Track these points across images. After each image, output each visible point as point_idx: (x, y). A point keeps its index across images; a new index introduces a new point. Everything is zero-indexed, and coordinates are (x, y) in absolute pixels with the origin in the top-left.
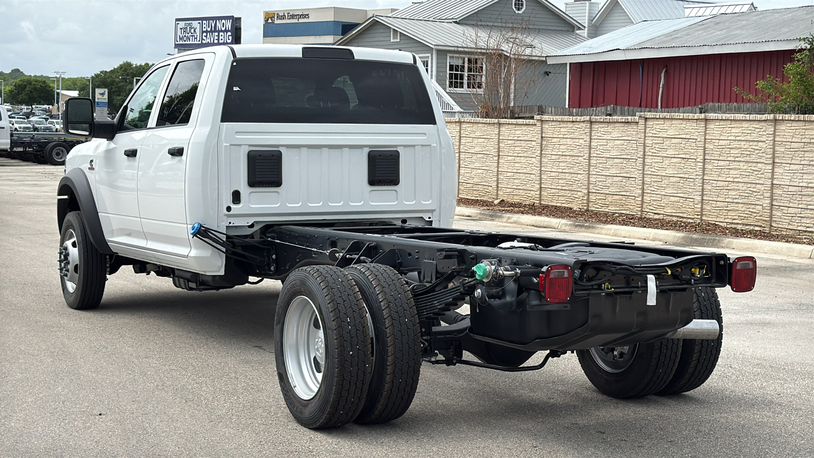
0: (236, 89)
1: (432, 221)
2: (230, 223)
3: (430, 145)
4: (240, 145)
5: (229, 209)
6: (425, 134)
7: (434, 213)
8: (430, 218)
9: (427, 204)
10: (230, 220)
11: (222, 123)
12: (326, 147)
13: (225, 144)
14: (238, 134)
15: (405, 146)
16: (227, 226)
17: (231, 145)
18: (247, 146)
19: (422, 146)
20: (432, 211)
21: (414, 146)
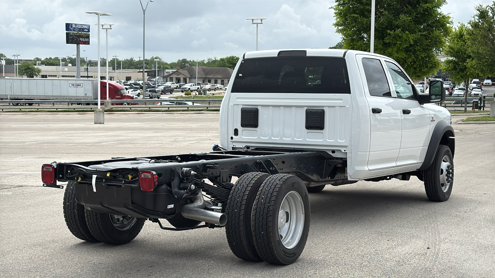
0: (240, 75)
1: (347, 153)
2: (234, 146)
3: (345, 106)
4: (239, 105)
5: (232, 138)
6: (342, 99)
7: (347, 148)
8: (345, 151)
9: (341, 142)
10: (234, 144)
11: (231, 93)
12: (282, 107)
13: (231, 104)
14: (238, 99)
15: (329, 107)
16: (232, 147)
17: (234, 105)
18: (242, 105)
19: (340, 106)
20: (346, 147)
21: (334, 107)
